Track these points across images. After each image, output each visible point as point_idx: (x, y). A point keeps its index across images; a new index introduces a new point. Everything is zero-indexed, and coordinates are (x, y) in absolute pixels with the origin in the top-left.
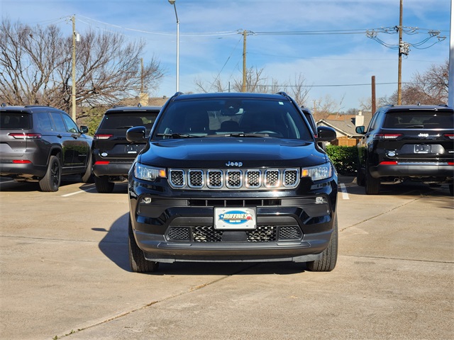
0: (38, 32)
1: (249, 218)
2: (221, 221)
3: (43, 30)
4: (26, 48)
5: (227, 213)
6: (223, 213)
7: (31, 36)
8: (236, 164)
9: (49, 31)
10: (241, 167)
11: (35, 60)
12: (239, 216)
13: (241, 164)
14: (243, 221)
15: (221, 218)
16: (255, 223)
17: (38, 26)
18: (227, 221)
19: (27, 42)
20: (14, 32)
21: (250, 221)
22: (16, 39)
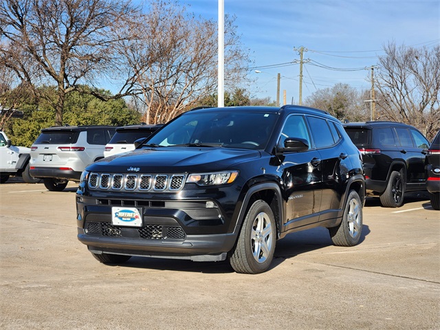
0: (424, 53)
1: (137, 217)
2: (117, 218)
3: (429, 51)
4: (413, 69)
5: (121, 211)
6: (118, 211)
7: (417, 57)
8: (135, 169)
9: (435, 52)
10: (138, 172)
11: (421, 80)
12: (130, 215)
13: (138, 170)
14: (132, 219)
15: (116, 216)
16: (141, 222)
17: (424, 47)
18: (121, 218)
19: (413, 64)
20: (399, 55)
21: (137, 219)
22: (401, 61)
